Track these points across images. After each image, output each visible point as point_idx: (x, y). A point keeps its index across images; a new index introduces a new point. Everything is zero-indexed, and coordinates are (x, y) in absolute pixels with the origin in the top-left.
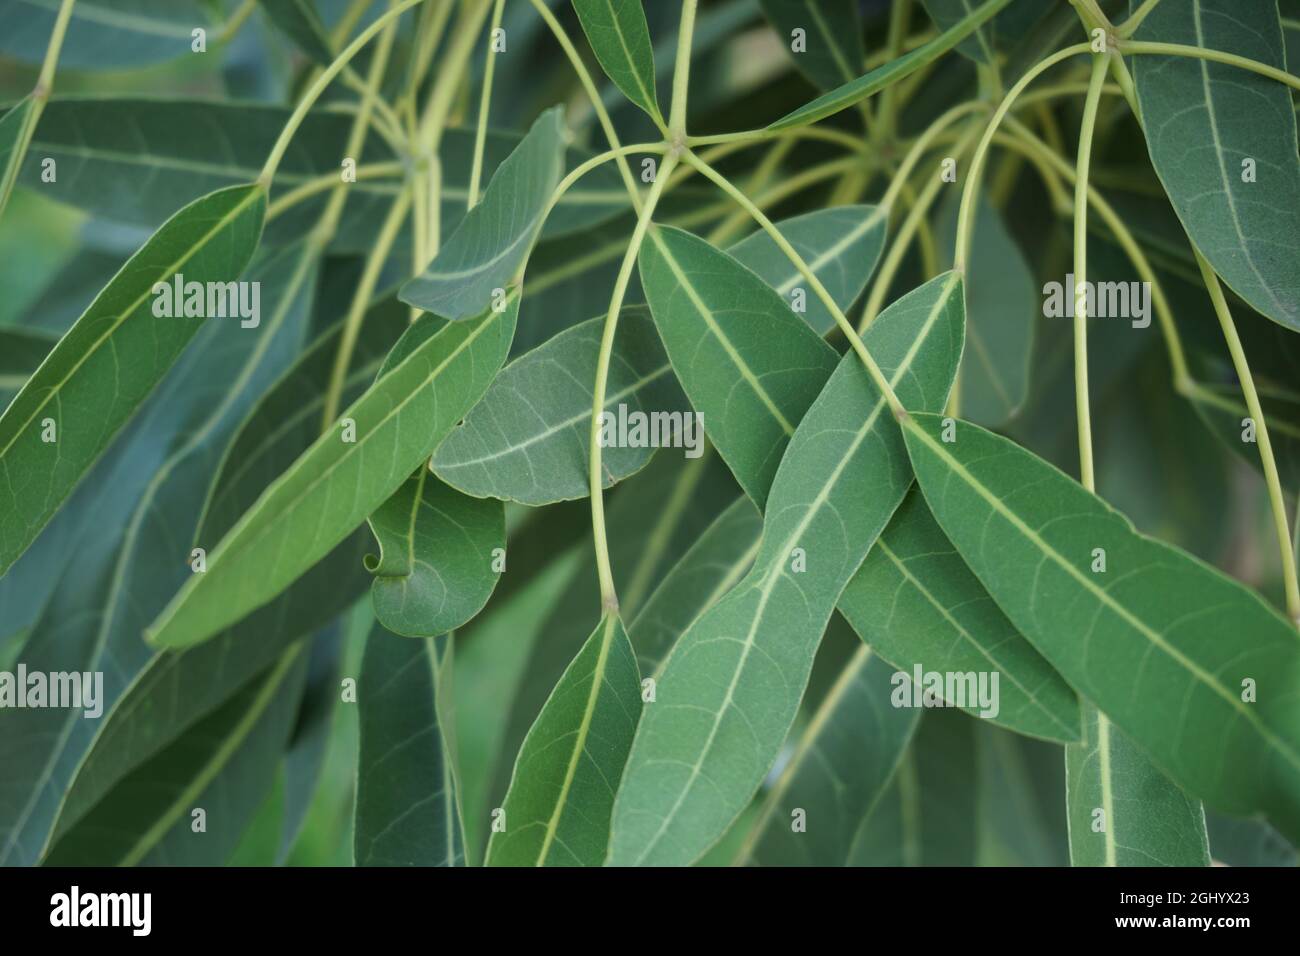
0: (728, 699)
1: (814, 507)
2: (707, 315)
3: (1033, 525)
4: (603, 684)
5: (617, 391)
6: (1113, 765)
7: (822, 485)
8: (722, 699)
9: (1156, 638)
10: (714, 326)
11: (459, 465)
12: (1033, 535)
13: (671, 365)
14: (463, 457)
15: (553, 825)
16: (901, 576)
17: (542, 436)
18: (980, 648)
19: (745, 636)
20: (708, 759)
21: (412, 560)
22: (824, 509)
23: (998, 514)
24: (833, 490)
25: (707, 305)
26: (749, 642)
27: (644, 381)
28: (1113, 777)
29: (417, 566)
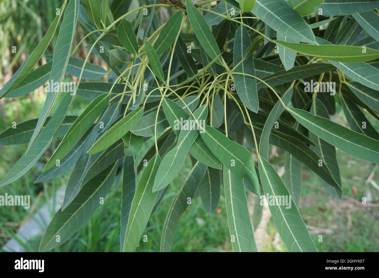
0: (172, 164)
1: (186, 137)
2: (172, 111)
3: (216, 139)
4: (156, 162)
5: (158, 122)
6: (231, 174)
7: (187, 134)
8: (171, 164)
9: (232, 154)
10: (173, 112)
11: (135, 131)
12: (216, 141)
13: (167, 118)
14: (135, 130)
15: (148, 182)
16: (198, 147)
17: (148, 127)
18: (208, 156)
19: (175, 155)
20: (169, 172)
21: (129, 145)
22: (187, 137)
23: (211, 138)
24: (189, 135)
25: (172, 109)
26: (176, 156)
27: (163, 120)
28: (231, 176)
29: (130, 146)
